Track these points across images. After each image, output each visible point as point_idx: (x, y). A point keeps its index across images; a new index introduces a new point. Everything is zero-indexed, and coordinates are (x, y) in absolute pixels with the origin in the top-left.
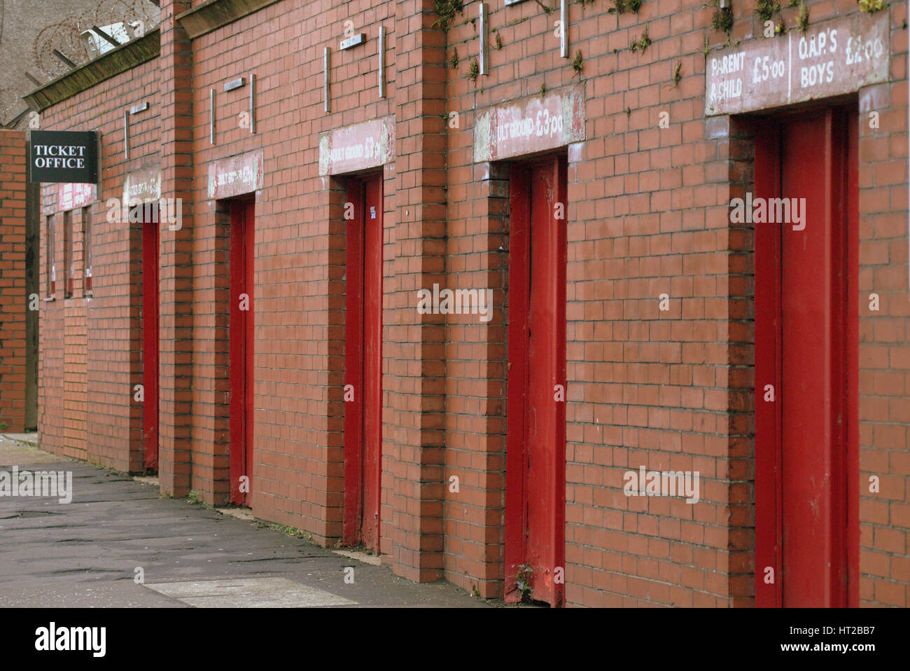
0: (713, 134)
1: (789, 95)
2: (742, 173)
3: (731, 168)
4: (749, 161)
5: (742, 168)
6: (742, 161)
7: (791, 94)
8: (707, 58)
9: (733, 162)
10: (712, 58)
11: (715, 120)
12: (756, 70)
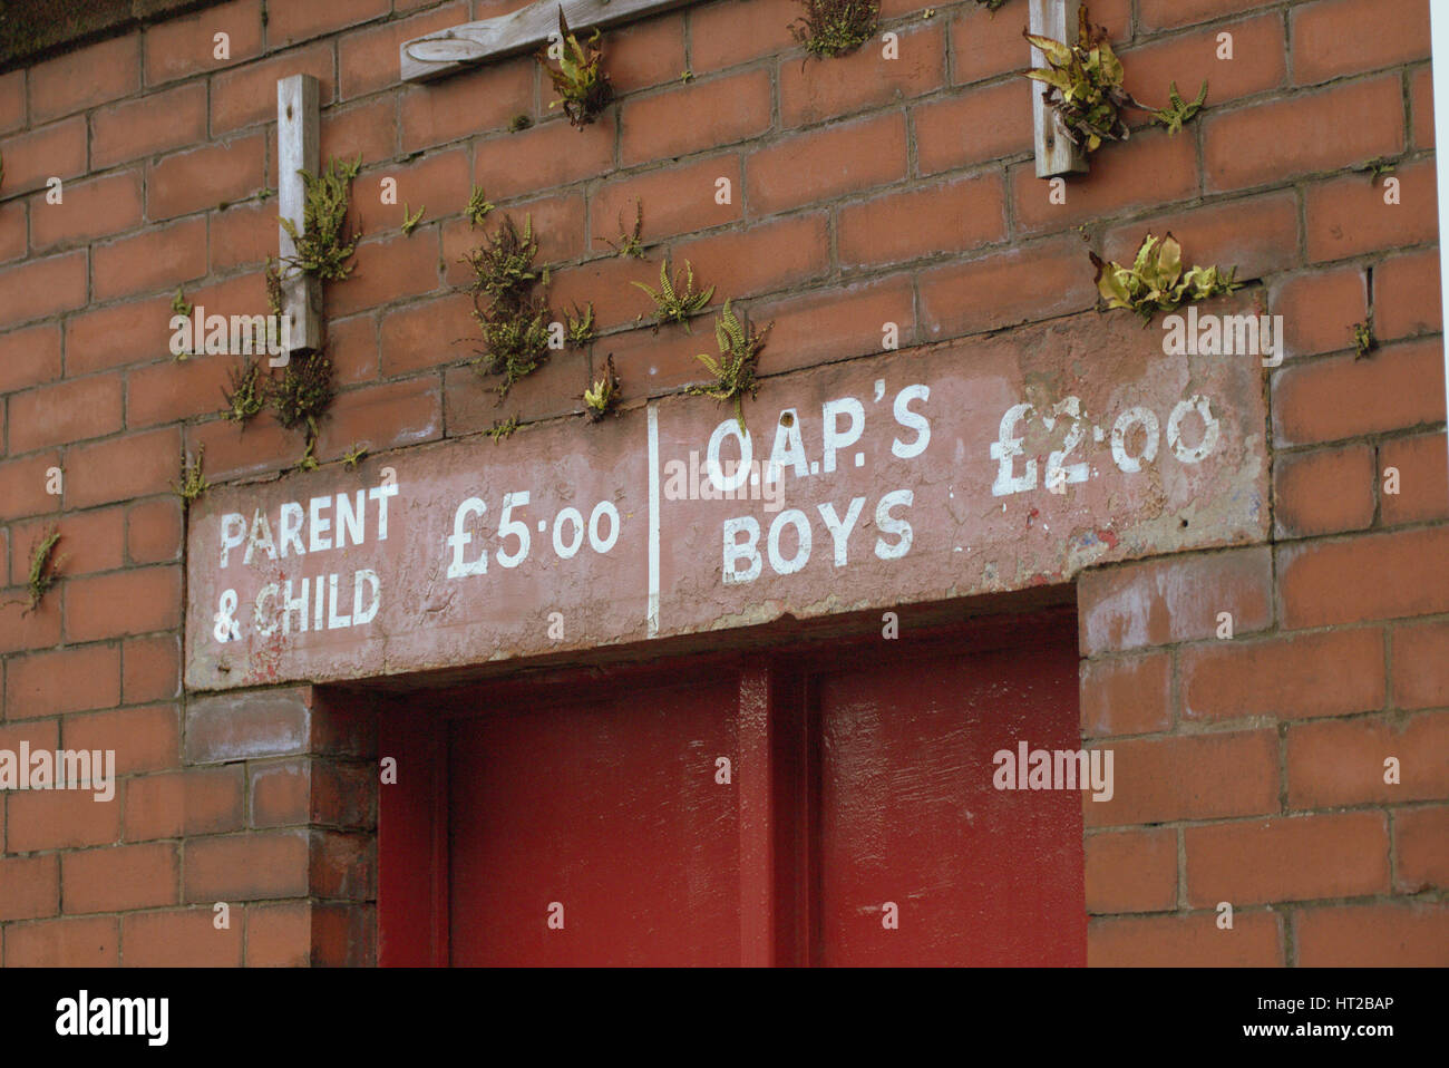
0: (225, 748)
1: (653, 609)
2: (345, 871)
3: (317, 852)
4: (361, 832)
5: (344, 854)
6: (347, 832)
7: (664, 605)
8: (194, 514)
9: (321, 836)
10: (219, 513)
11: (235, 703)
12: (459, 539)
